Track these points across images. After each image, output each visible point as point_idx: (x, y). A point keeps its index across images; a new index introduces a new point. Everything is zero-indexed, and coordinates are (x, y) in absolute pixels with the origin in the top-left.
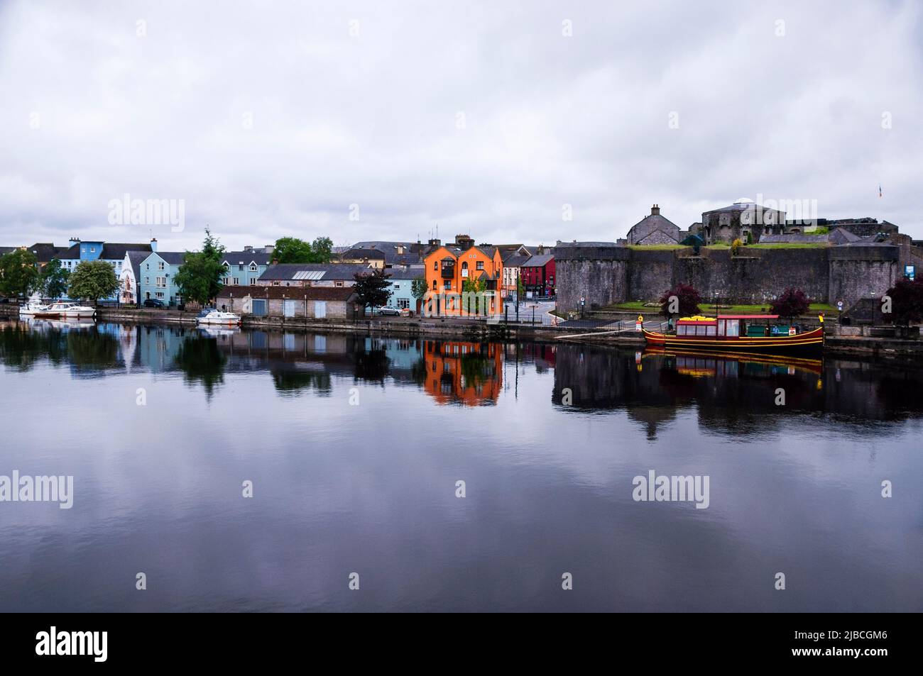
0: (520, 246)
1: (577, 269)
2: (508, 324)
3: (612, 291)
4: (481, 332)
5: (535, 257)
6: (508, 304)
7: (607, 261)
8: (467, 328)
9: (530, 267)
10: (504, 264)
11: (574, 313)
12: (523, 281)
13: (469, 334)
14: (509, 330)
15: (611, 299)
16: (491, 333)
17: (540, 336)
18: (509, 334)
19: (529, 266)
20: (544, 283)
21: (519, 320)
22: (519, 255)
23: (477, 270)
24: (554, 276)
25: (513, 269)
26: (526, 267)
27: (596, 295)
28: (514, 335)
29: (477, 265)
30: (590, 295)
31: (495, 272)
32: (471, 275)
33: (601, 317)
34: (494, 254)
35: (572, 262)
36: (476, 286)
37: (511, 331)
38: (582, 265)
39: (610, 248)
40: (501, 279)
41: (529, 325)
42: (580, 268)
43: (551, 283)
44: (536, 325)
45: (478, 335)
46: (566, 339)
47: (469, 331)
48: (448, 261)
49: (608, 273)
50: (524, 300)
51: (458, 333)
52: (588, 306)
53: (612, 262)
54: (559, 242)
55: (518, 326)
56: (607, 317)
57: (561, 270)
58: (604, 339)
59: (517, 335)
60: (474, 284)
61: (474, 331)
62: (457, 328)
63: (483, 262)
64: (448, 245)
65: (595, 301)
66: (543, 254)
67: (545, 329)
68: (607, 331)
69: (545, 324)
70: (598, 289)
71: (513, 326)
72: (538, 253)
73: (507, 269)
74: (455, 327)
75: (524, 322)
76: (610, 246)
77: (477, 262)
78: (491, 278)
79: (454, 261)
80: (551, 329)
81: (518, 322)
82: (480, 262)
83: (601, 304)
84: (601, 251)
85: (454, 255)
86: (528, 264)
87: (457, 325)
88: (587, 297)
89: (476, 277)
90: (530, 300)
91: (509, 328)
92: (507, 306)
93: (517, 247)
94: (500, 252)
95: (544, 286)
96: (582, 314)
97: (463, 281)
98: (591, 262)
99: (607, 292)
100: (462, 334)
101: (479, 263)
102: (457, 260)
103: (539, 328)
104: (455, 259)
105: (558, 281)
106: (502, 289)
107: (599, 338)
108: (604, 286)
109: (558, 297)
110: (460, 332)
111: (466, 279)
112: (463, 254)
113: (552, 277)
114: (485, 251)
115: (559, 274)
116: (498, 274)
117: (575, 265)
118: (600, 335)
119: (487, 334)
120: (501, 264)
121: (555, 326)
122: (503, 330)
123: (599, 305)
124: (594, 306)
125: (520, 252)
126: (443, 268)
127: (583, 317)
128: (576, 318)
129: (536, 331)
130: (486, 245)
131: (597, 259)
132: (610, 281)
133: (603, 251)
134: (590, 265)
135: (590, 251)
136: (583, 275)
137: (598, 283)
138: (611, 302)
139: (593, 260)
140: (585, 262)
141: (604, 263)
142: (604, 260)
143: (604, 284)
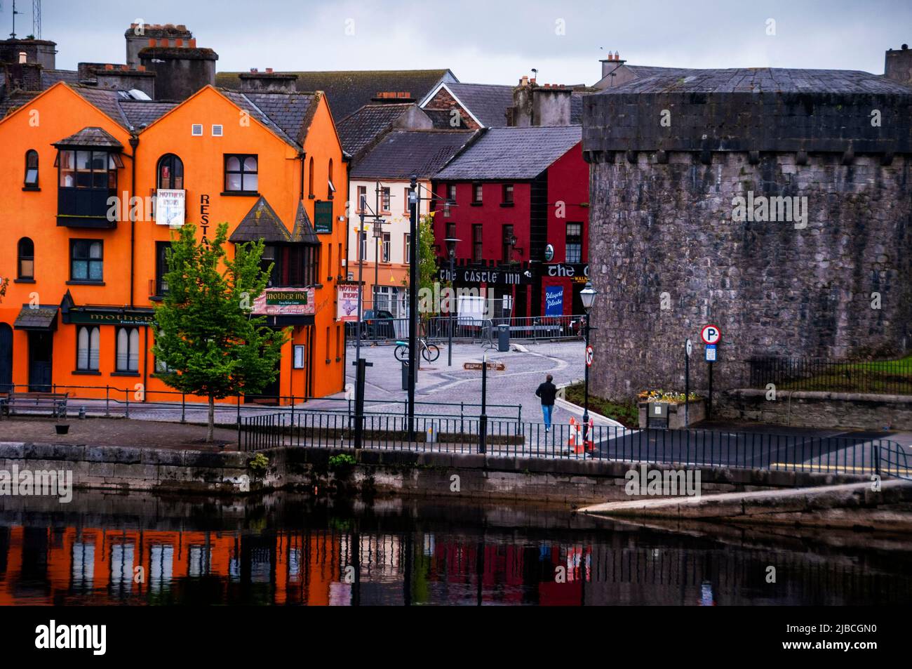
0: (433, 77)
1: (685, 196)
2: (367, 446)
3: (846, 298)
4: (243, 482)
5: (501, 137)
6: (368, 353)
7: (827, 157)
8: (177, 462)
9: (475, 184)
10: (354, 167)
11: (670, 399)
12: (441, 247)
13: (188, 493)
14: (370, 472)
15: (841, 334)
16: (288, 488)
17: (513, 500)
18: (371, 492)
19: (473, 175)
20: (539, 252)
21: (420, 426)
22: (426, 125)
23: (227, 193)
24: (584, 225)
25: (398, 190)
26: (458, 182)
27: (773, 317)
28: (391, 493)
29: (227, 172)
30: (747, 317)
31: (309, 207)
32: (197, 220)
33: (798, 417)
34: (308, 120)
35: (664, 160)
36: (220, 269)
37: (383, 479)
38: (709, 178)
39: (842, 99)
40: (335, 239)
41: (465, 451)
42: (700, 193)
43: (572, 255)
44: (493, 453)
45: (229, 494)
46: (630, 514)
47: (186, 476)
48: (90, 149)
49: (834, 212)
50: (444, 332)
51: (135, 483)
52: (735, 367)
53: (849, 163)
54: (613, 65)
55: (412, 457)
56: (824, 419)
57: (615, 200)
58: (807, 518)
59: (406, 495)
60: (210, 263)
61: (210, 477)
62: (133, 461)
63: (255, 157)
64: (91, 73)
65: (769, 344)
66: (535, 120)
67: (533, 467)
68: (821, 481)
69: (535, 446)
70: (781, 286)
71: (387, 455)
72: (512, 118)
73: (371, 187)
74: (120, 460)
75: (442, 438)
76: (845, 87)
77: (227, 157)
78: (291, 230)
79: (116, 150)
80: (563, 469)
81: (411, 435)
82: (242, 158)
83: (795, 357)
84: (800, 109)
85: (118, 120)
86: (470, 166)
87: (128, 450)
88: (732, 327)
89: (222, 229)
90: (473, 334)
91: (372, 462)
92: (361, 365)
93: (419, 82)
94: (337, 113)
95: (540, 269)
96: (707, 402)
97: (161, 246)
98: (753, 162)
99: (824, 302)
100: (154, 491)
101: (237, 162)
102: (135, 143)
103: (507, 466)
104: (124, 138)
105: (598, 247)
106: (343, 281)
107: (781, 517)
108: (812, 271)
109: (601, 324)
110: (142, 481)
111: (176, 238)
112: (161, 116)
113: (573, 230)
114: (266, 106)
115: (606, 216)
116: (325, 213)
117: (676, 178)
118: (787, 504)
119: (270, 490)
120: (340, 170)
121: (583, 457)
122: (345, 471)
123: (785, 362)
124: (763, 368)
125: (428, 112)
126: (68, 182)
127: (711, 419)
128: (680, 421)
129: (494, 479)
130: (270, 79)
131: (782, 148)
132: (842, 251)
133: (809, 112)
134: (745, 178)
135: (748, 114)
136: (714, 223)
137: (782, 262)
138: (845, 349)
139: (762, 153)
140: (725, 163)
141: (814, 168)
142: (813, 154)
143: (811, 264)
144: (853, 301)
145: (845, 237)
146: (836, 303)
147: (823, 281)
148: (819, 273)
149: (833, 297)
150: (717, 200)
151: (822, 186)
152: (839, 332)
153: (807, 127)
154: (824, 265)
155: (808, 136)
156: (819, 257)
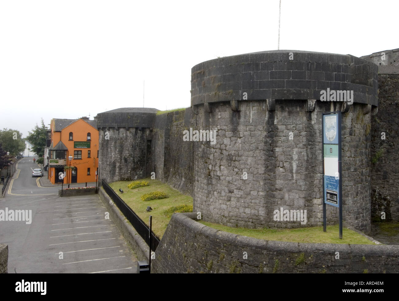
3: (118, 165)
132: (117, 153)
138: (118, 178)
144: (120, 165)
145: (118, 149)
146: (116, 166)
147: (113, 160)
148: (112, 158)
152: (116, 173)
154: (113, 156)
156: (112, 154)
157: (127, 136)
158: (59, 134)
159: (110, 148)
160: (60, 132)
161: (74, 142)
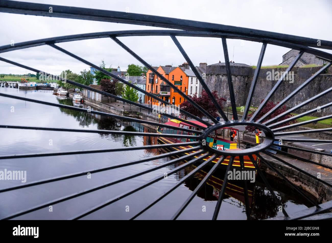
7: (226, 75)
49: (227, 84)
98: (216, 76)
131: (219, 74)
133: (223, 68)
134: (216, 78)
135: (215, 69)
136: (212, 85)
137: (219, 91)
139: (217, 74)
140: (213, 76)
141: (224, 77)
142: (224, 75)
143: (223, 91)
146: (227, 98)
147: (225, 94)
148: (225, 93)
149: (226, 97)
150: (212, 81)
151: (225, 80)
153: (223, 71)
154: (225, 92)
155: (223, 72)
156: (225, 90)
157: (235, 80)
158: (167, 75)
159: (223, 87)
160: (168, 75)
161: (175, 81)
